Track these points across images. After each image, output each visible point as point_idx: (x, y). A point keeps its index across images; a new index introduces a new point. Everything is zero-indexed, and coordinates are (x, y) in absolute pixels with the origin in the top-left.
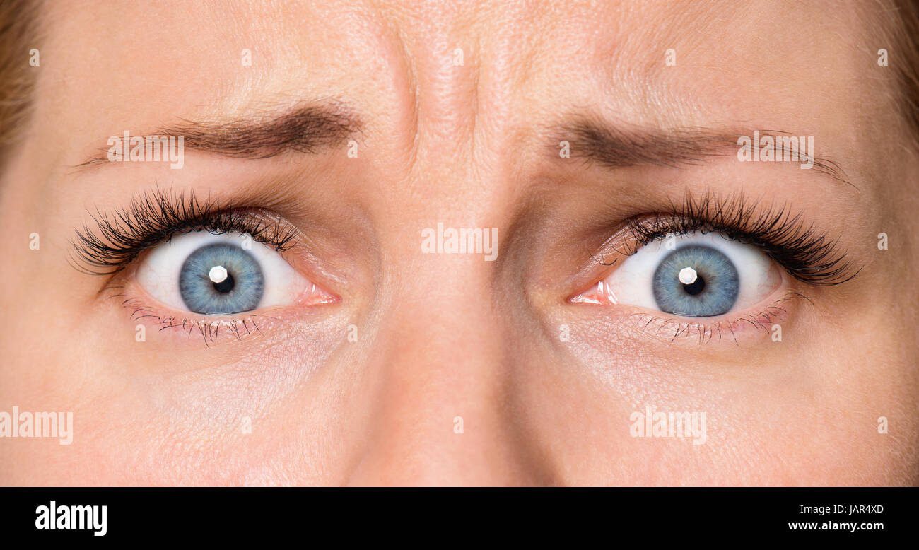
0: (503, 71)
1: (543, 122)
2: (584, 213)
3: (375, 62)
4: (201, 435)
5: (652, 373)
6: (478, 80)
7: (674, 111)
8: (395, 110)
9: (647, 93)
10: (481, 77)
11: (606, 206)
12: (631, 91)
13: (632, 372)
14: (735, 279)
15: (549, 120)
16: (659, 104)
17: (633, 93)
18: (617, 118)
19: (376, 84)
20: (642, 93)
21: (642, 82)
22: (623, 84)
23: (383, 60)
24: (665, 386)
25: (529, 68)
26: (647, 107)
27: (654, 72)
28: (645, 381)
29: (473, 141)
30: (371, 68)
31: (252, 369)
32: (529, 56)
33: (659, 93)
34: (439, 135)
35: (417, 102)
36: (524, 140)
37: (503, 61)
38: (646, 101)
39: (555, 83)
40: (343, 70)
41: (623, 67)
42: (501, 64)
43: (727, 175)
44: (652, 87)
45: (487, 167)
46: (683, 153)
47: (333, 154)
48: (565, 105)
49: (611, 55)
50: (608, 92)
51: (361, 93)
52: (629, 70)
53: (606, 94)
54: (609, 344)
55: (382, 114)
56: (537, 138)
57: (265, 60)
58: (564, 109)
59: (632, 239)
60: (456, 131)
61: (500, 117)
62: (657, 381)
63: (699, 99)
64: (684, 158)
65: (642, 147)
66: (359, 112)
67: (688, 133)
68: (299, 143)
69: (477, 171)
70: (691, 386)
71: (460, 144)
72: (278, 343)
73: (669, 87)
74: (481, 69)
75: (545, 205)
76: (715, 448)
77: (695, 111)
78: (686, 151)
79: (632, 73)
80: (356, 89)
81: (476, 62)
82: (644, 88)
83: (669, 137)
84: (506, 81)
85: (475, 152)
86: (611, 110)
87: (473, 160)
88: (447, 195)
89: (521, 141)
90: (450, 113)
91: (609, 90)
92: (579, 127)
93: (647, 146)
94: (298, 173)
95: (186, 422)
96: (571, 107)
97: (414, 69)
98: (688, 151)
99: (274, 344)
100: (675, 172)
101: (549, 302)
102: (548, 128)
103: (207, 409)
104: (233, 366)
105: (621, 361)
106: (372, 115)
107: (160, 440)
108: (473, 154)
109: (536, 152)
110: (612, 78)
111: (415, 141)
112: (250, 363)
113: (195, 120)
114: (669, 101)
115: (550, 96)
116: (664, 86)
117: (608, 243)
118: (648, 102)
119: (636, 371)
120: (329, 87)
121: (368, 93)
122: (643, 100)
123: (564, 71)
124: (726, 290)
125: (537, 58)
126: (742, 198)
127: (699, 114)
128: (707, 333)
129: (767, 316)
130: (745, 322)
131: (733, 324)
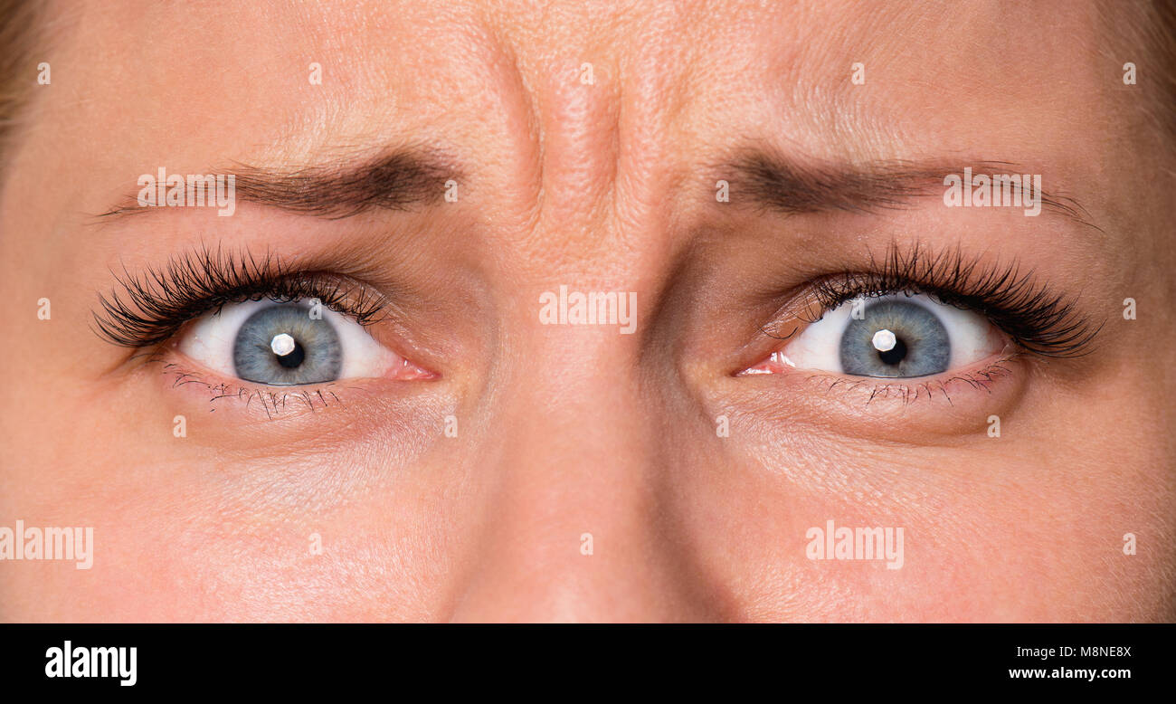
0: (651, 98)
1: (705, 159)
2: (755, 273)
3: (484, 98)
6: (619, 113)
7: (869, 140)
8: (510, 161)
9: (836, 116)
10: (623, 110)
11: (781, 265)
12: (815, 115)
14: (945, 343)
15: (712, 156)
16: (851, 130)
17: (818, 117)
18: (799, 151)
19: (484, 127)
20: (829, 117)
21: (829, 102)
22: (806, 105)
23: (494, 95)
25: (685, 93)
26: (836, 135)
27: (845, 88)
29: (615, 192)
30: (479, 106)
32: (684, 76)
33: (851, 116)
34: (572, 187)
35: (542, 150)
36: (681, 184)
37: (650, 86)
38: (834, 126)
39: (719, 109)
40: (443, 107)
41: (806, 83)
42: (648, 90)
43: (938, 220)
44: (842, 109)
45: (633, 222)
46: (880, 194)
47: (429, 212)
48: (733, 137)
49: (791, 69)
50: (786, 118)
51: (465, 136)
52: (814, 87)
53: (784, 119)
55: (493, 163)
56: (697, 181)
57: (343, 88)
58: (731, 141)
59: (816, 302)
60: (594, 182)
61: (648, 159)
63: (901, 123)
64: (882, 200)
65: (829, 188)
66: (461, 161)
67: (885, 168)
68: (386, 198)
69: (622, 229)
71: (600, 197)
73: (863, 110)
74: (623, 99)
75: (705, 260)
77: (894, 139)
78: (883, 191)
79: (817, 89)
80: (458, 131)
81: (616, 91)
82: (834, 109)
83: (864, 174)
84: (656, 111)
85: (618, 205)
86: (791, 140)
87: (616, 214)
88: (580, 258)
89: (677, 186)
90: (585, 160)
91: (789, 114)
92: (750, 163)
93: (836, 185)
94: (387, 235)
96: (740, 138)
97: (535, 107)
98: (888, 191)
100: (871, 219)
101: (710, 376)
102: (711, 167)
106: (479, 165)
108: (615, 207)
109: (694, 198)
110: (792, 99)
111: (539, 198)
113: (252, 164)
114: (863, 126)
115: (714, 127)
116: (858, 107)
117: (786, 307)
118: (837, 128)
120: (424, 127)
121: (474, 137)
122: (831, 126)
123: (730, 93)
124: (935, 357)
125: (693, 79)
126: (958, 249)
127: (900, 144)
128: (913, 396)
129: (987, 375)
130: (961, 381)
131: (945, 385)
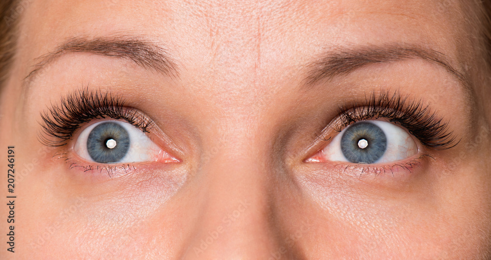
4: (104, 227)
5: (351, 196)
13: (340, 197)
14: (385, 141)
24: (358, 203)
28: (347, 201)
31: (132, 193)
62: (353, 201)
70: (372, 203)
72: (146, 181)
99: (144, 181)
101: (296, 164)
103: (108, 214)
104: (122, 191)
105: (334, 191)
107: (83, 230)
112: (131, 190)
119: (342, 196)
128: (378, 172)
129: (410, 164)
130: (399, 166)
131: (392, 168)
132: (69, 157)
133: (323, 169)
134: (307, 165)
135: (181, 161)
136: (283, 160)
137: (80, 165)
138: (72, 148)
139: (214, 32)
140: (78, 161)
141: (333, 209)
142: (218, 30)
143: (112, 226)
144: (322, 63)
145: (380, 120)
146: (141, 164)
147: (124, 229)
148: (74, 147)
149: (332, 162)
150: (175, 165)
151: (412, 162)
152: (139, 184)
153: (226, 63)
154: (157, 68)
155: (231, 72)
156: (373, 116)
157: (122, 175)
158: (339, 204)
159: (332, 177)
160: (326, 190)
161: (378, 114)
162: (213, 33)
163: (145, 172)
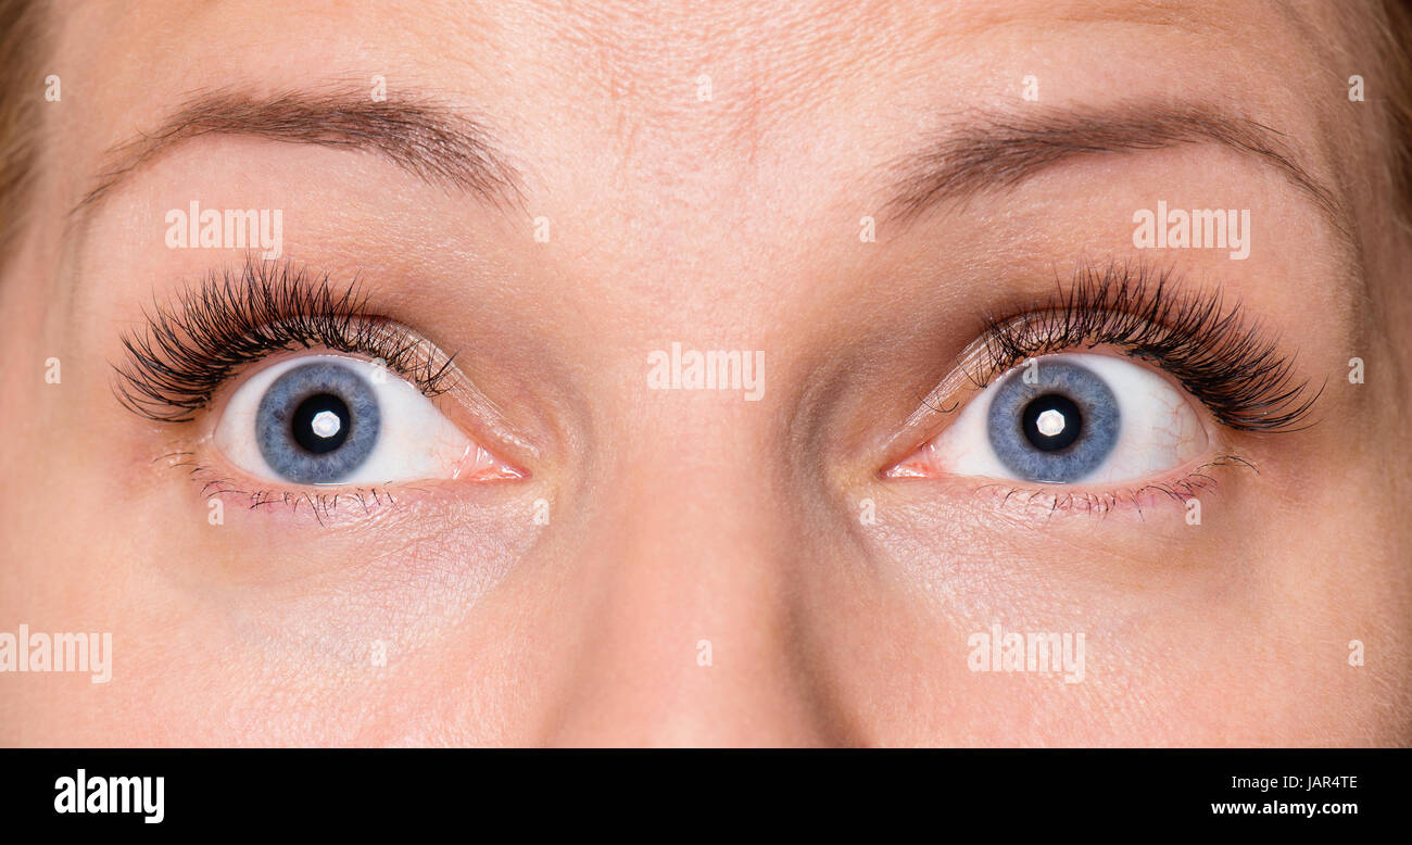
4: (313, 679)
5: (1013, 583)
13: (982, 583)
24: (1035, 604)
28: (1003, 596)
31: (388, 578)
54: (947, 539)
62: (1021, 595)
70: (1075, 603)
72: (430, 538)
76: (1112, 700)
95: (290, 660)
99: (422, 539)
101: (857, 480)
103: (323, 639)
104: (360, 572)
105: (965, 565)
107: (249, 687)
112: (385, 568)
119: (987, 581)
129: (1188, 486)
130: (1155, 491)
131: (1137, 495)
132: (201, 465)
133: (935, 500)
134: (890, 486)
135: (527, 474)
136: (821, 470)
137: (232, 488)
138: (210, 436)
139: (622, 87)
140: (228, 475)
141: (963, 621)
142: (633, 83)
143: (335, 676)
144: (935, 158)
145: (1099, 354)
146: (408, 487)
147: (371, 685)
148: (215, 431)
149: (964, 479)
150: (511, 487)
151: (1192, 480)
152: (410, 550)
153: (660, 173)
154: (460, 179)
155: (675, 201)
156: (1080, 339)
157: (357, 520)
158: (980, 604)
159: (961, 524)
160: (942, 561)
161: (1094, 334)
162: (620, 90)
163: (425, 511)
